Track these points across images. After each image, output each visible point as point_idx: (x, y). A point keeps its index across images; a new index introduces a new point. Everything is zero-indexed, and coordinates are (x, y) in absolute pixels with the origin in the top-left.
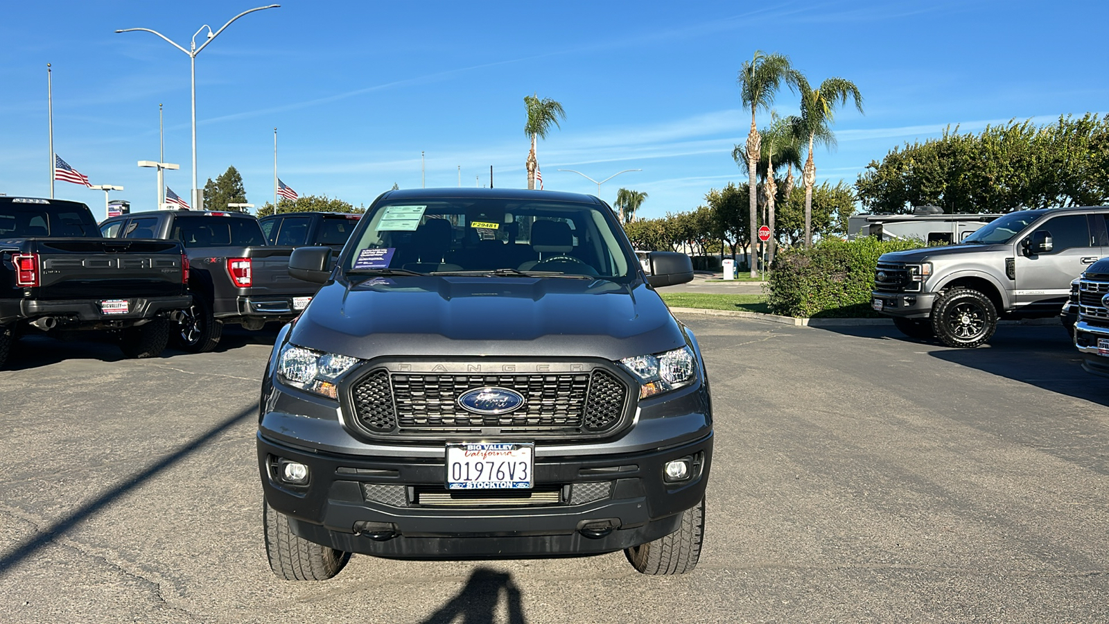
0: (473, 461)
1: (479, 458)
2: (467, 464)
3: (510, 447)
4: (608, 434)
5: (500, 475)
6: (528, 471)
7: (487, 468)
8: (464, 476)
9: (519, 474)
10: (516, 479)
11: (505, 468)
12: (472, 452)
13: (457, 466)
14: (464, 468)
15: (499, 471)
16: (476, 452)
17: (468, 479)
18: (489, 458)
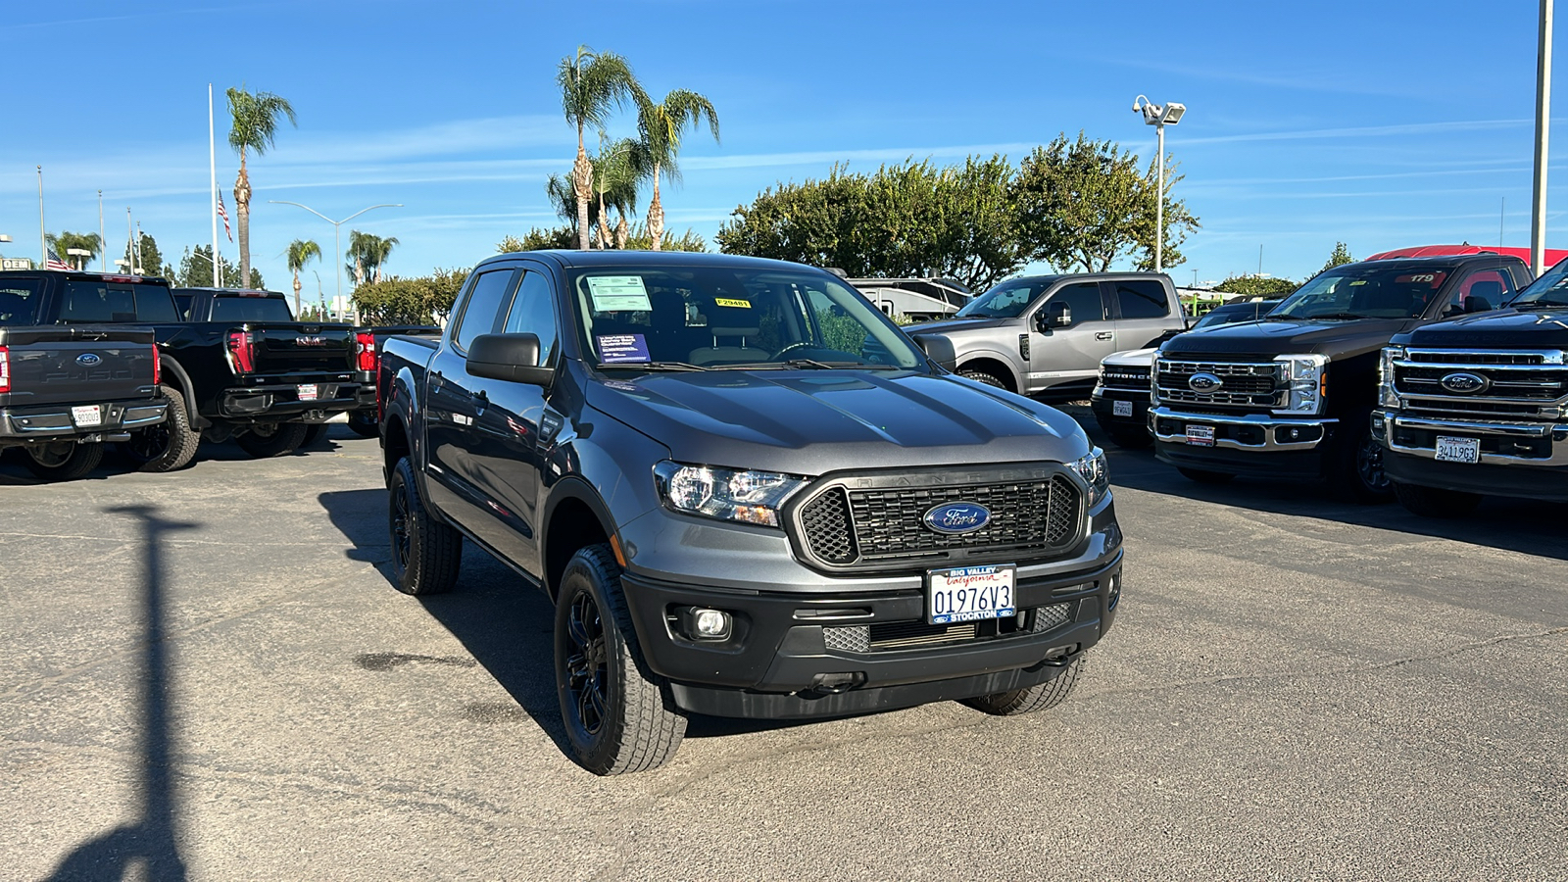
0: (956, 588)
1: (962, 586)
2: (950, 594)
3: (993, 570)
4: (1069, 549)
5: (983, 603)
6: (1010, 596)
7: (970, 595)
8: (947, 608)
9: (1001, 601)
10: (998, 607)
11: (987, 596)
12: (955, 579)
13: (940, 596)
14: (947, 598)
15: (981, 599)
16: (958, 578)
17: (951, 611)
18: (972, 585)
